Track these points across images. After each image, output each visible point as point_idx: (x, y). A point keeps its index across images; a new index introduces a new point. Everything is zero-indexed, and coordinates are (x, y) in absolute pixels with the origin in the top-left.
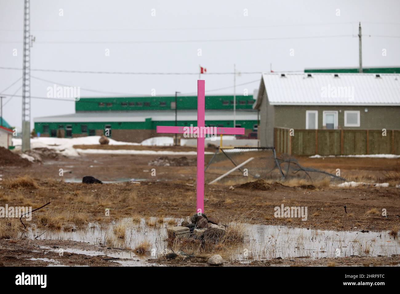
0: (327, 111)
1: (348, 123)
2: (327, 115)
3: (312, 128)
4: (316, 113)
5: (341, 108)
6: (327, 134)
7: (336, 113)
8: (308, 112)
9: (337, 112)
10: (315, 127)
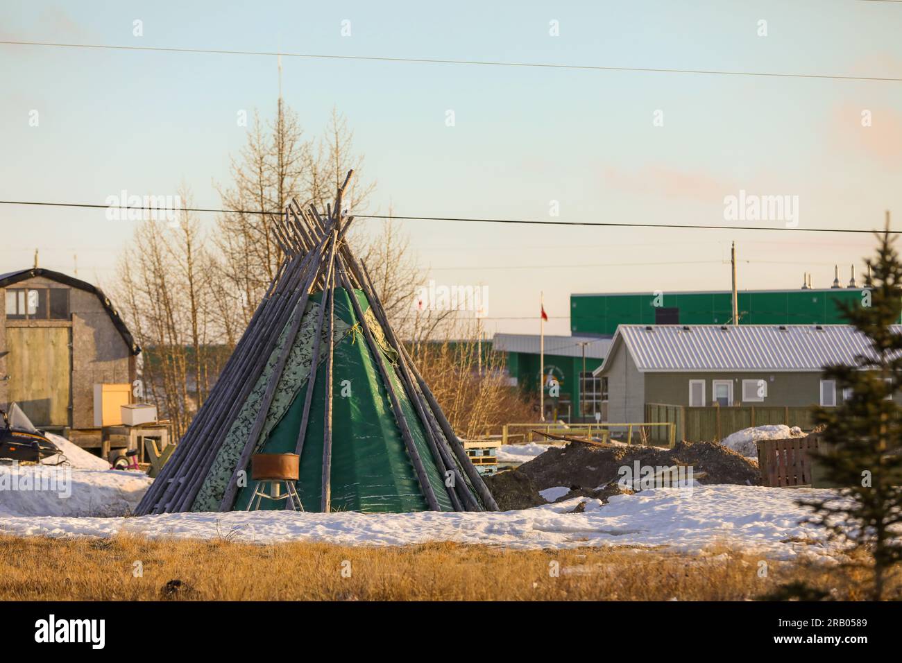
0: (716, 381)
1: (747, 397)
2: (718, 386)
3: (697, 406)
4: (703, 382)
5: (738, 377)
6: (733, 413)
7: (730, 382)
8: (691, 382)
9: (732, 381)
10: (701, 404)
